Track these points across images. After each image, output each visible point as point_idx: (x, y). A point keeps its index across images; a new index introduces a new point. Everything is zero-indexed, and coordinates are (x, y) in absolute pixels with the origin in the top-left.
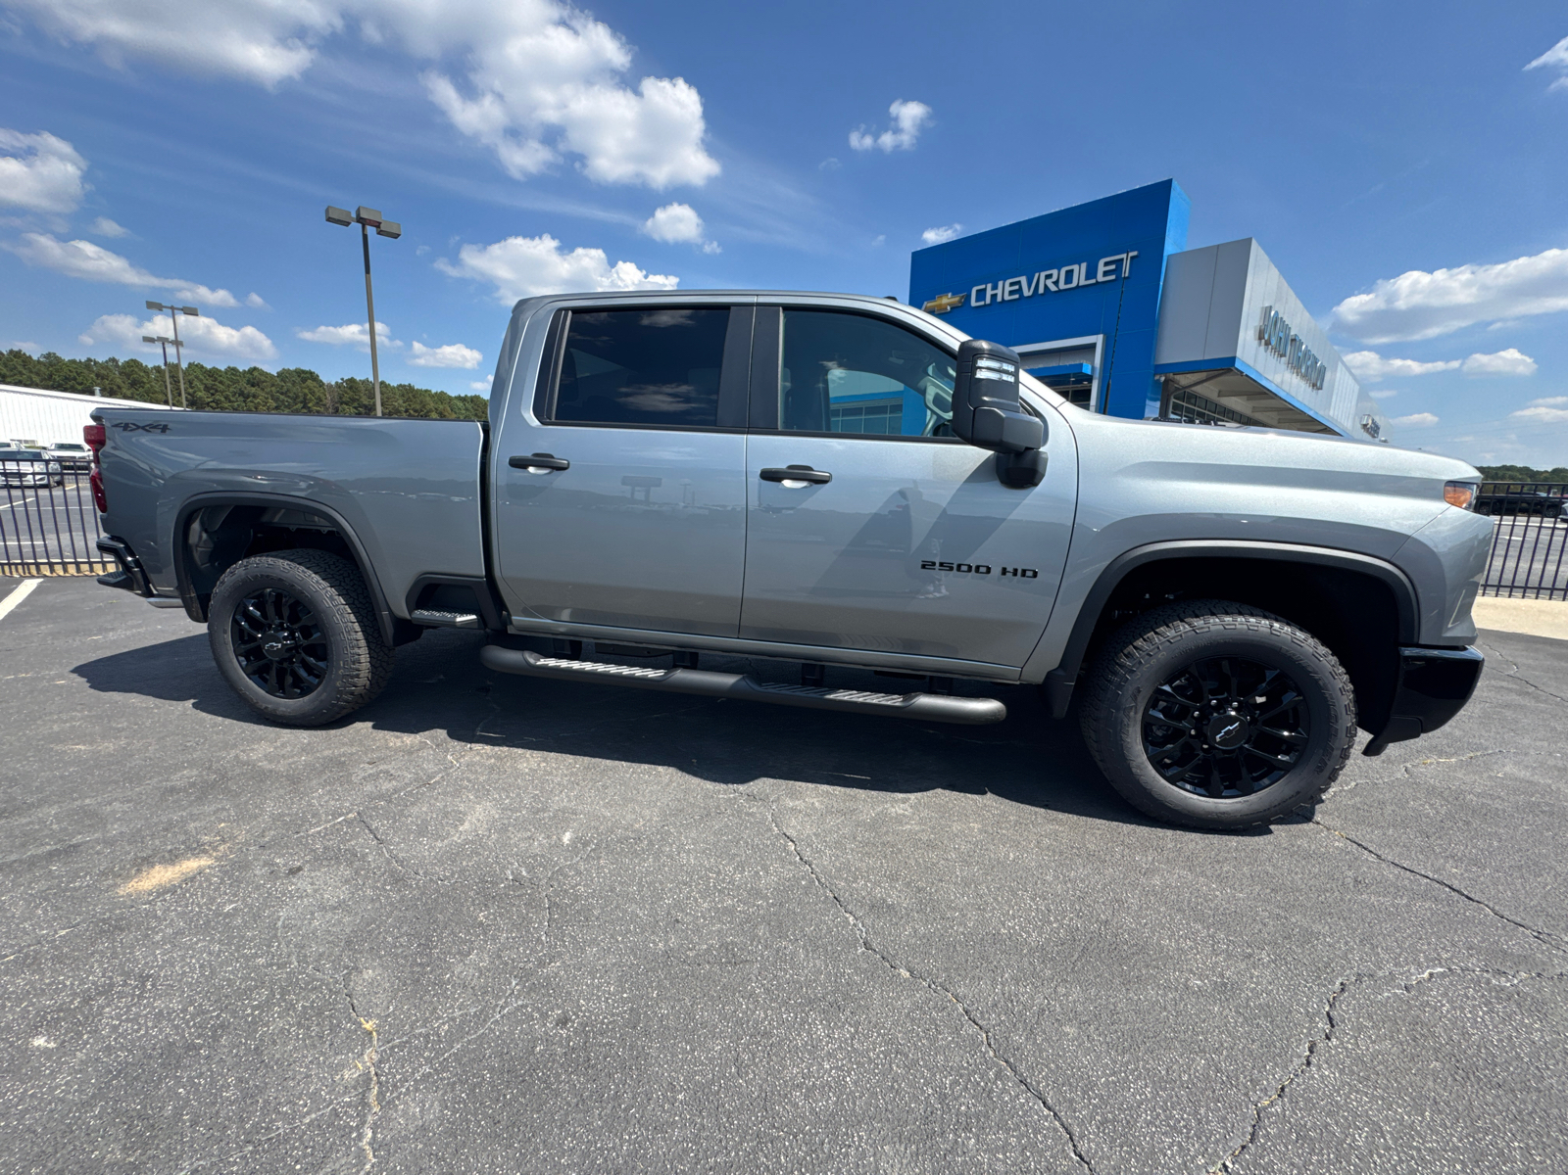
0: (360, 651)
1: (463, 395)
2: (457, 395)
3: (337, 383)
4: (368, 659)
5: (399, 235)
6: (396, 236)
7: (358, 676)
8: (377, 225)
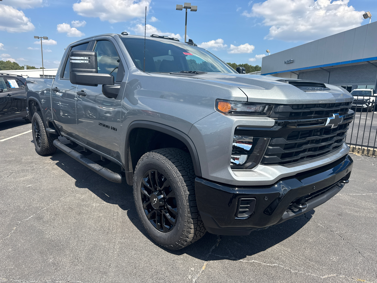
0: (45, 137)
1: (241, 64)
2: (239, 64)
3: (201, 63)
4: (47, 140)
5: (197, 10)
6: (196, 10)
7: (45, 143)
8: (190, 8)
